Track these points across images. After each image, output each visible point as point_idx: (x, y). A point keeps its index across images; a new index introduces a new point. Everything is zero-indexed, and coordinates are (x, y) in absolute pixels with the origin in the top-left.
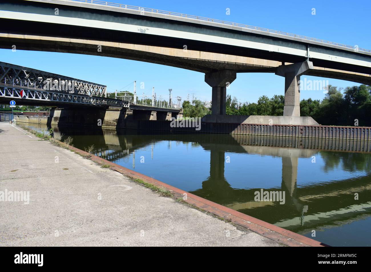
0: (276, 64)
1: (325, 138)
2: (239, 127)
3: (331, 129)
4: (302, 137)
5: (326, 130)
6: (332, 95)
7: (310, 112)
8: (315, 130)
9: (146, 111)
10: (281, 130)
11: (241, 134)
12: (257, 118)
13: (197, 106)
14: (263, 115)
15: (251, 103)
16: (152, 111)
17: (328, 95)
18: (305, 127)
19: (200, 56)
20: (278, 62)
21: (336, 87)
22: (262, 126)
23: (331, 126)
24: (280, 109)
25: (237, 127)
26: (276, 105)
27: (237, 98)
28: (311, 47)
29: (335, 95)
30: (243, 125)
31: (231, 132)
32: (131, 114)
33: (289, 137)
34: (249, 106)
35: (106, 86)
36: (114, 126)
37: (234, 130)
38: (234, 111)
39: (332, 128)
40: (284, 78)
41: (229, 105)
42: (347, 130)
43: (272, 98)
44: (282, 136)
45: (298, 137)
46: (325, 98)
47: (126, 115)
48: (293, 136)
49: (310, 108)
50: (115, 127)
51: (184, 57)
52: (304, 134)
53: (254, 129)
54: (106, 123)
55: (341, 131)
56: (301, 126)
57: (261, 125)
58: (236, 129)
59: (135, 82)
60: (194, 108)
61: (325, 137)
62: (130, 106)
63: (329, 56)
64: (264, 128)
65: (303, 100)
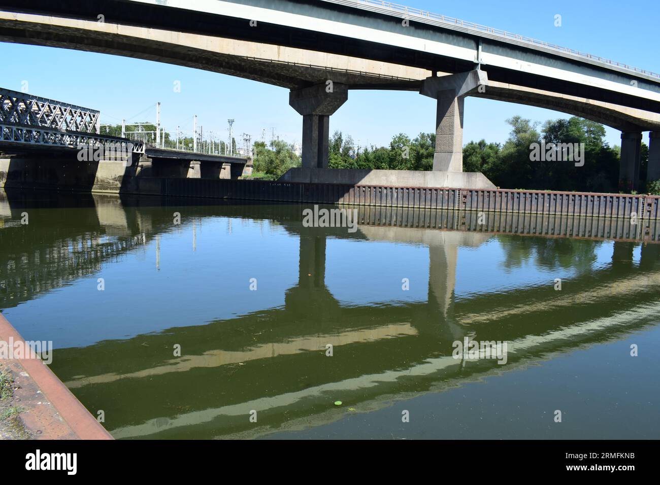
0: (421, 74)
1: (507, 212)
2: (351, 190)
3: (516, 195)
4: (465, 210)
5: (507, 197)
6: (522, 135)
7: (482, 165)
8: (489, 196)
9: (180, 159)
10: (429, 196)
11: (355, 204)
12: (386, 175)
13: (278, 152)
14: (399, 169)
15: (379, 147)
16: (192, 161)
17: (515, 135)
18: (471, 191)
19: (279, 56)
20: (425, 70)
21: (528, 121)
22: (394, 189)
23: (516, 190)
24: (429, 158)
25: (348, 191)
26: (423, 151)
27: (352, 138)
28: (484, 45)
29: (527, 135)
30: (359, 187)
31: (338, 201)
32: (149, 166)
33: (442, 209)
34: (374, 152)
35: (98, 112)
36: (116, 188)
37: (343, 196)
38: (347, 162)
39: (519, 193)
40: (436, 101)
41: (339, 150)
42: (545, 198)
43: (415, 138)
44: (430, 207)
45: (459, 210)
46: (510, 139)
47: (139, 169)
48: (449, 208)
49: (483, 158)
50: (118, 191)
51: (247, 57)
52: (468, 205)
53: (379, 194)
54: (99, 183)
55: (534, 199)
56: (463, 190)
57: (391, 188)
58: (346, 195)
59: (159, 104)
60: (273, 156)
61: (505, 211)
62: (146, 151)
63: (517, 63)
64: (397, 192)
65: (470, 142)
